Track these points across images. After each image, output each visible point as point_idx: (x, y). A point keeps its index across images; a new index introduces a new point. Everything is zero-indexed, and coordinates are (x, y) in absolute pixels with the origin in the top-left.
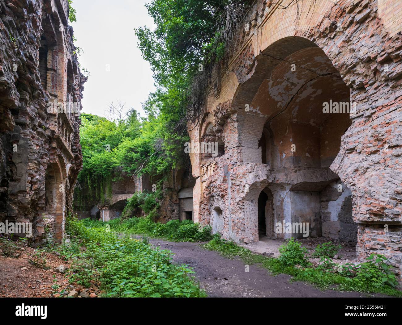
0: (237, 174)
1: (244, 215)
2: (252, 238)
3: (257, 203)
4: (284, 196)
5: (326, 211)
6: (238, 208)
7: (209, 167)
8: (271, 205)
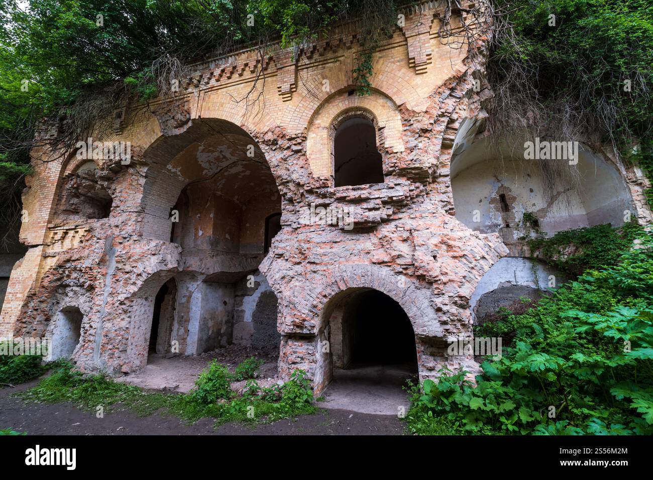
0: (130, 254)
1: (130, 322)
2: (137, 363)
3: (154, 301)
4: (194, 289)
5: (240, 309)
6: (120, 311)
7: (71, 233)
8: (171, 302)
